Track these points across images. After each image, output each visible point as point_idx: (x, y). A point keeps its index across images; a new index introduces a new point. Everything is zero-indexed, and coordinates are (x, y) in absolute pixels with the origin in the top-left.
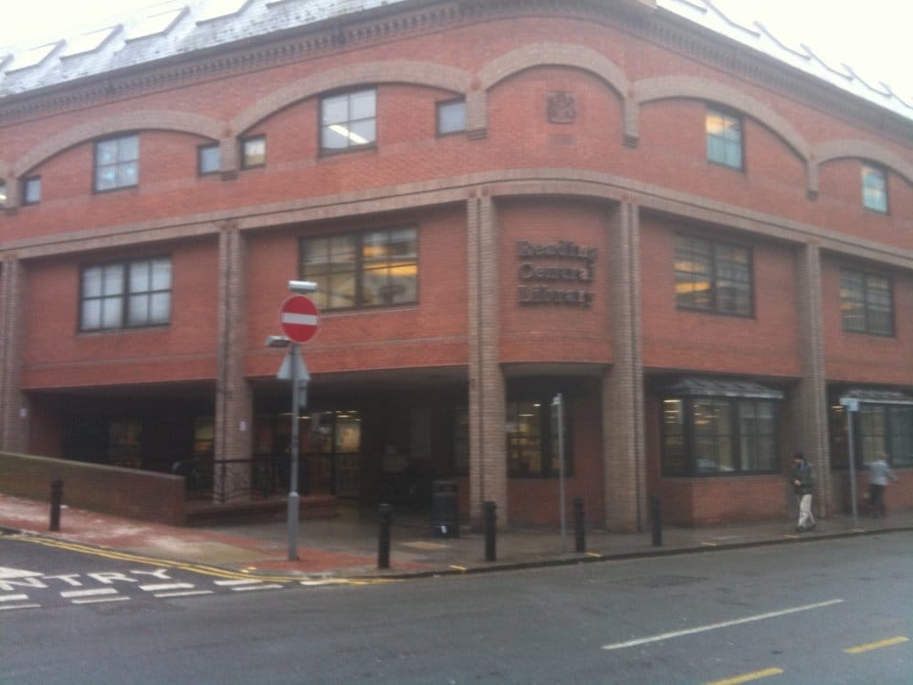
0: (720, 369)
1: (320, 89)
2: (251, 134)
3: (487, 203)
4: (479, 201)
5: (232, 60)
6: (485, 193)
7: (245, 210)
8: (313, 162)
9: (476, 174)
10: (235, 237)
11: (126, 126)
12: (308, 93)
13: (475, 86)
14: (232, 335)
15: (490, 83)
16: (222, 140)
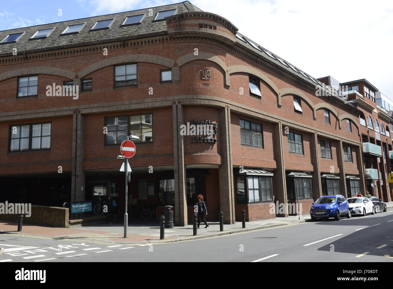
0: (254, 166)
1: (115, 63)
2: (86, 78)
3: (180, 107)
4: (177, 105)
5: (79, 50)
6: (179, 102)
7: (83, 106)
8: (112, 90)
9: (175, 96)
10: (79, 116)
11: (32, 72)
12: (110, 64)
13: (176, 65)
14: (78, 154)
15: (181, 65)
16: (74, 80)
